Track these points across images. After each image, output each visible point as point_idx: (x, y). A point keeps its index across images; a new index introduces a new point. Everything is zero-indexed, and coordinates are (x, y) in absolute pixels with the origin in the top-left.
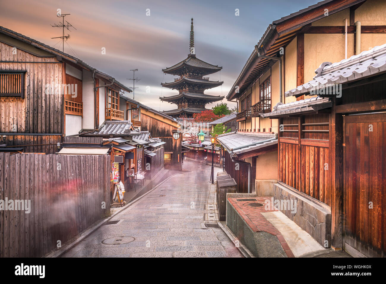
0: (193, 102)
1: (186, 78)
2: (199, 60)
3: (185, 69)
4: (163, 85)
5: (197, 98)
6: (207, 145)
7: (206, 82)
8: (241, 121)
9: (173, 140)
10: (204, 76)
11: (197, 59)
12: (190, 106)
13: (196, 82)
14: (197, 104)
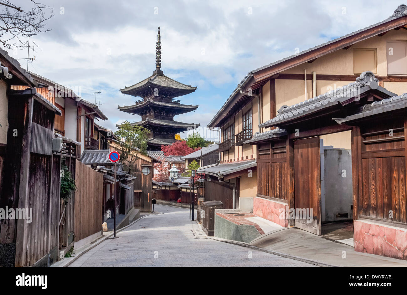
0: (160, 132)
1: (152, 101)
2: (167, 77)
3: (150, 88)
4: (121, 109)
5: (166, 125)
6: (180, 184)
7: (176, 106)
8: (223, 152)
9: (142, 176)
10: (173, 98)
11: (165, 76)
12: (157, 137)
13: (164, 106)
14: (165, 133)
